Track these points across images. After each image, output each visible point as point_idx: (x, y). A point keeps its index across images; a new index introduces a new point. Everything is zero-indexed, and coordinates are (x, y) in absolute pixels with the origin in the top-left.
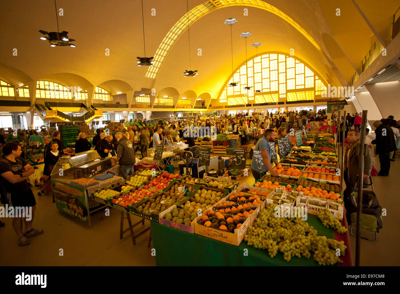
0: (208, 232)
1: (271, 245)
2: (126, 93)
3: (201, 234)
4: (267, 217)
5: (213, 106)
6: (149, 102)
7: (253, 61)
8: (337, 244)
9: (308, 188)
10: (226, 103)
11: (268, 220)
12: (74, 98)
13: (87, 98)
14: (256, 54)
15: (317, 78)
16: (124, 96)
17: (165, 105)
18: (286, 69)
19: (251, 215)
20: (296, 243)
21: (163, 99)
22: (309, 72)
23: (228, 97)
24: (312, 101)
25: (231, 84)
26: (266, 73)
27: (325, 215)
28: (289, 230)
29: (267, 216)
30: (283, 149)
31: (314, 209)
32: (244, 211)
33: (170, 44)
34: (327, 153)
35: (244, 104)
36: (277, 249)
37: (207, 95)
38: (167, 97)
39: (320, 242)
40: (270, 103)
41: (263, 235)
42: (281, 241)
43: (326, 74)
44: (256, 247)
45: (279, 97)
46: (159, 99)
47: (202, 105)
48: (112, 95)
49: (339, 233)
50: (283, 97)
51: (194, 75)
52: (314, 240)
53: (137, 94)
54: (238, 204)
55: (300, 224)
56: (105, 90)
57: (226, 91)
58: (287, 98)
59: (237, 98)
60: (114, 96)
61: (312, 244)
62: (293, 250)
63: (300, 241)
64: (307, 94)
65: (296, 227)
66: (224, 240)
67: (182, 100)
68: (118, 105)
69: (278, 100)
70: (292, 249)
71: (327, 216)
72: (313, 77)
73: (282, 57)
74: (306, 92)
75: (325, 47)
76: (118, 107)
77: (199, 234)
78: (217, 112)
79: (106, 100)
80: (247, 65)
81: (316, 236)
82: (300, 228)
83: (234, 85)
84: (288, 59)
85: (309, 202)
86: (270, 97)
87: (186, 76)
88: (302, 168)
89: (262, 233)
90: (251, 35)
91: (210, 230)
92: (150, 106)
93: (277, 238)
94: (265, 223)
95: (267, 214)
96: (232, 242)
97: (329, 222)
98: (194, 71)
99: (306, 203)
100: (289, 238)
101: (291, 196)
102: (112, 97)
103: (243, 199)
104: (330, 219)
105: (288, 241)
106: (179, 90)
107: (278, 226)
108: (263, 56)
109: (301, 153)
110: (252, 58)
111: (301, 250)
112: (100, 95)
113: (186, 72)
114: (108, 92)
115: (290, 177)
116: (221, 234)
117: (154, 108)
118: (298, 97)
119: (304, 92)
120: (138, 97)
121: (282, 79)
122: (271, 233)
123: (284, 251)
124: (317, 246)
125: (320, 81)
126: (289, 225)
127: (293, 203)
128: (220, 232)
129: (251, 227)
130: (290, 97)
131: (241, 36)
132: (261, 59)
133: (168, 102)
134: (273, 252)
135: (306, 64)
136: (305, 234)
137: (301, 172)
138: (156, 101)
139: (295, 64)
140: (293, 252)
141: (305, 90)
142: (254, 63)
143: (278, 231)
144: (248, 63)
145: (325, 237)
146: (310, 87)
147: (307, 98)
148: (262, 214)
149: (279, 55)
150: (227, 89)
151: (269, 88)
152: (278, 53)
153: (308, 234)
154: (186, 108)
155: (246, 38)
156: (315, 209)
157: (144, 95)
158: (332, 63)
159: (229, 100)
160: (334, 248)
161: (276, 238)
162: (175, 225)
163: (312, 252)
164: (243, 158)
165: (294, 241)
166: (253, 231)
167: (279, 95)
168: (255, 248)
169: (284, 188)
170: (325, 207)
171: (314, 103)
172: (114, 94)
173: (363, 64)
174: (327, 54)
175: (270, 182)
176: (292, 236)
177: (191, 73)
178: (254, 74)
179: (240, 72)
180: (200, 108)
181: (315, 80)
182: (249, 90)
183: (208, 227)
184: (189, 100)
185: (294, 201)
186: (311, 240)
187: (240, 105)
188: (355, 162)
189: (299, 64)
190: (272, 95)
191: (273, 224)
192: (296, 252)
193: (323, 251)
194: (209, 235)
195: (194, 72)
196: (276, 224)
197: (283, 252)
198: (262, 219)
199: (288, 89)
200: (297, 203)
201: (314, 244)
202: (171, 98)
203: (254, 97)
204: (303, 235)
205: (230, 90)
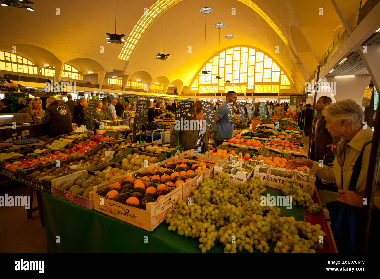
0: (110, 208)
1: (206, 230)
2: (98, 73)
3: (102, 211)
4: (210, 189)
5: (185, 93)
6: (121, 84)
7: (226, 52)
8: (311, 229)
9: (271, 158)
10: (198, 91)
11: (212, 193)
12: (41, 73)
13: (54, 75)
14: (229, 46)
15: (282, 73)
16: (95, 76)
17: (138, 88)
18: (255, 62)
19: (184, 184)
20: (247, 227)
21: (136, 83)
22: (276, 68)
23: (200, 85)
24: (276, 94)
25: (203, 72)
26: (236, 65)
27: (291, 188)
28: (240, 207)
29: (211, 187)
30: (243, 114)
31: (276, 181)
32: (179, 179)
33: (145, 27)
34: (290, 131)
35: (214, 93)
36: (214, 239)
37: (180, 82)
38: (140, 80)
39: (286, 226)
40: (238, 94)
41: (196, 214)
42: (225, 224)
43: (291, 69)
44: (181, 233)
45: (247, 89)
46: (132, 83)
47: (174, 91)
48: (82, 74)
49: (311, 212)
50: (251, 89)
51: (166, 59)
52: (276, 223)
53: (109, 75)
54: (173, 171)
55: (256, 199)
56: (75, 68)
57: (198, 79)
58: (254, 90)
59: (208, 87)
60: (84, 76)
61: (273, 229)
62: (241, 240)
63: (253, 224)
64: (272, 87)
65: (250, 204)
66: (131, 221)
67: (155, 86)
68: (88, 85)
69: (246, 92)
70: (240, 238)
71: (294, 190)
72: (279, 72)
73: (252, 51)
74: (272, 85)
75: (292, 41)
76: (88, 87)
77: (99, 210)
78: (188, 99)
79: (76, 79)
80: (219, 56)
81: (278, 217)
82: (256, 205)
83: (205, 73)
84: (257, 53)
85: (270, 172)
86: (239, 88)
87: (158, 59)
88: (265, 141)
89: (196, 210)
90: (225, 26)
91: (113, 205)
92: (122, 88)
93: (219, 219)
94: (205, 197)
95: (211, 185)
96: (142, 225)
97: (297, 197)
98: (166, 54)
99: (267, 173)
100: (237, 220)
101: (248, 165)
102: (83, 76)
103: (184, 166)
104: (297, 194)
105: (234, 225)
106: (152, 74)
107: (225, 201)
108: (235, 49)
109: (264, 129)
110: (225, 50)
111: (254, 239)
112: (70, 73)
113: (158, 55)
114: (79, 71)
115: (249, 148)
116: (127, 211)
117: (125, 90)
118: (265, 90)
119: (270, 85)
120: (111, 79)
121: (251, 72)
122: (210, 212)
123: (226, 241)
124: (280, 232)
125: (285, 76)
126: (241, 201)
127: (250, 173)
128: (126, 207)
129: (180, 202)
130: (257, 90)
131: (215, 26)
132: (233, 51)
133: (141, 86)
134: (206, 243)
135: (273, 60)
136: (262, 213)
137: (263, 144)
138: (128, 84)
139: (264, 58)
140: (240, 244)
141: (271, 83)
142: (226, 55)
143: (223, 209)
144: (221, 54)
145: (293, 218)
146: (275, 81)
147: (273, 91)
148: (203, 184)
149: (250, 49)
150: (199, 77)
151: (239, 79)
152: (249, 47)
153: (267, 214)
154: (158, 93)
155: (219, 28)
156: (278, 181)
157: (116, 77)
158: (297, 58)
159: (200, 89)
160: (306, 236)
161: (217, 219)
162: (69, 197)
163: (271, 243)
164: (189, 114)
165: (245, 224)
166: (183, 208)
167: (247, 87)
168: (179, 235)
169: (240, 156)
170: (292, 179)
171: (279, 97)
172: (85, 74)
173: (326, 56)
174: (293, 48)
175: (225, 151)
176: (243, 217)
177: (163, 56)
178: (225, 65)
179: (212, 62)
180: (172, 94)
181: (280, 75)
182: (219, 79)
183: (111, 199)
184: (162, 86)
185: (251, 171)
186: (271, 223)
187: (210, 94)
188: (324, 133)
189: (267, 59)
190: (241, 86)
191: (217, 198)
192: (246, 243)
193: (290, 242)
194: (111, 212)
195: (166, 56)
196: (222, 199)
197: (224, 244)
198: (202, 192)
199: (256, 81)
200: (254, 172)
201: (275, 229)
202: (144, 82)
203: (224, 87)
204: (260, 214)
205: (202, 78)
